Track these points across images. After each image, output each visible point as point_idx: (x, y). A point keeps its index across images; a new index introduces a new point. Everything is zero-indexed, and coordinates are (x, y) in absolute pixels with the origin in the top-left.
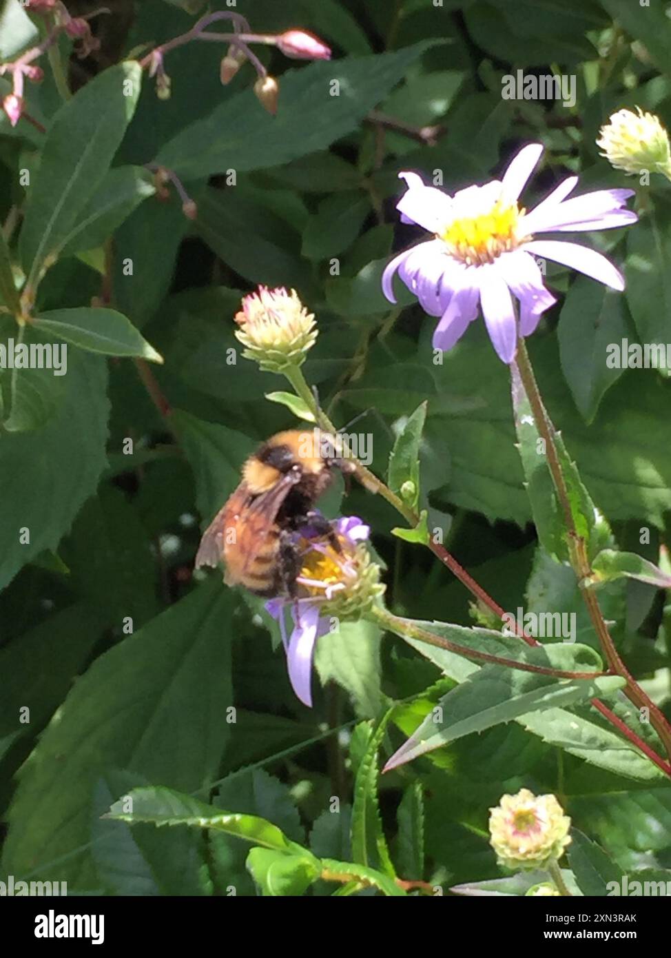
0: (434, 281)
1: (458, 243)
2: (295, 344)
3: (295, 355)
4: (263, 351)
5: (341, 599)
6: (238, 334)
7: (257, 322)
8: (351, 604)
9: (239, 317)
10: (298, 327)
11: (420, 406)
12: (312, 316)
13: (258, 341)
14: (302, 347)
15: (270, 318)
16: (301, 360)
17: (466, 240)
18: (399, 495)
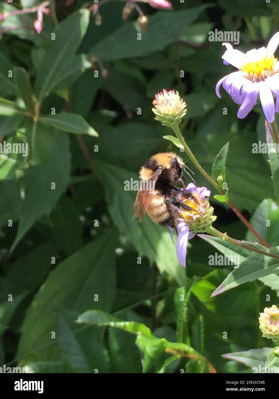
0: (239, 88)
1: (250, 72)
2: (178, 114)
3: (178, 119)
4: (164, 117)
5: (198, 222)
6: (153, 110)
7: (162, 104)
8: (202, 224)
9: (154, 102)
10: (179, 107)
11: (226, 144)
12: (184, 103)
13: (162, 112)
14: (180, 116)
15: (167, 103)
16: (180, 121)
17: (253, 71)
18: (216, 181)
